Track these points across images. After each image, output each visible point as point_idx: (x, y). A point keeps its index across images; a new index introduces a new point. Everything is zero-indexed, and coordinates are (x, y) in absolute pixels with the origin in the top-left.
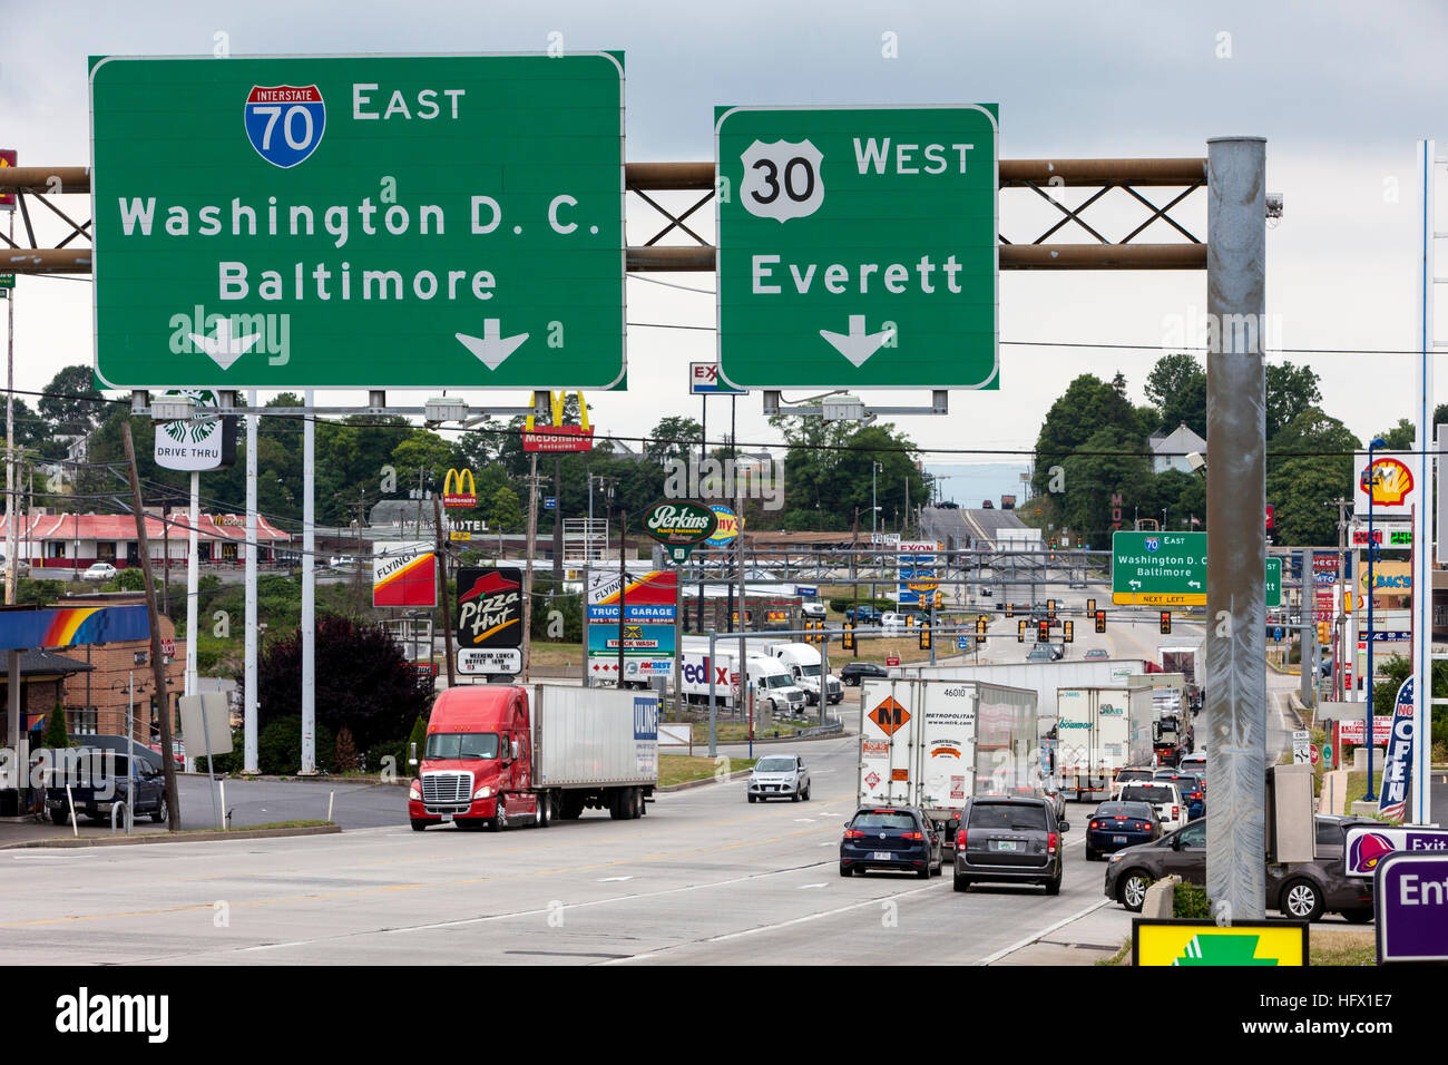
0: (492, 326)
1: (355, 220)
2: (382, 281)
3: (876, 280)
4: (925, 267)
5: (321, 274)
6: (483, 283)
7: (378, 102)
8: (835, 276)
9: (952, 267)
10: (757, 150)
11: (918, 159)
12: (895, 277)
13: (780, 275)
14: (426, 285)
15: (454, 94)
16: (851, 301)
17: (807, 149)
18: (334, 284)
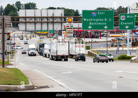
0: (106, 26)
1: (98, 20)
2: (99, 23)
3: (128, 24)
4: (131, 23)
5: (96, 23)
6: (105, 24)
7: (99, 13)
8: (126, 23)
9: (132, 23)
10: (122, 16)
11: (131, 17)
12: (129, 23)
13: (123, 23)
14: (102, 24)
15: (104, 13)
16: (127, 25)
17: (124, 16)
18: (96, 24)
